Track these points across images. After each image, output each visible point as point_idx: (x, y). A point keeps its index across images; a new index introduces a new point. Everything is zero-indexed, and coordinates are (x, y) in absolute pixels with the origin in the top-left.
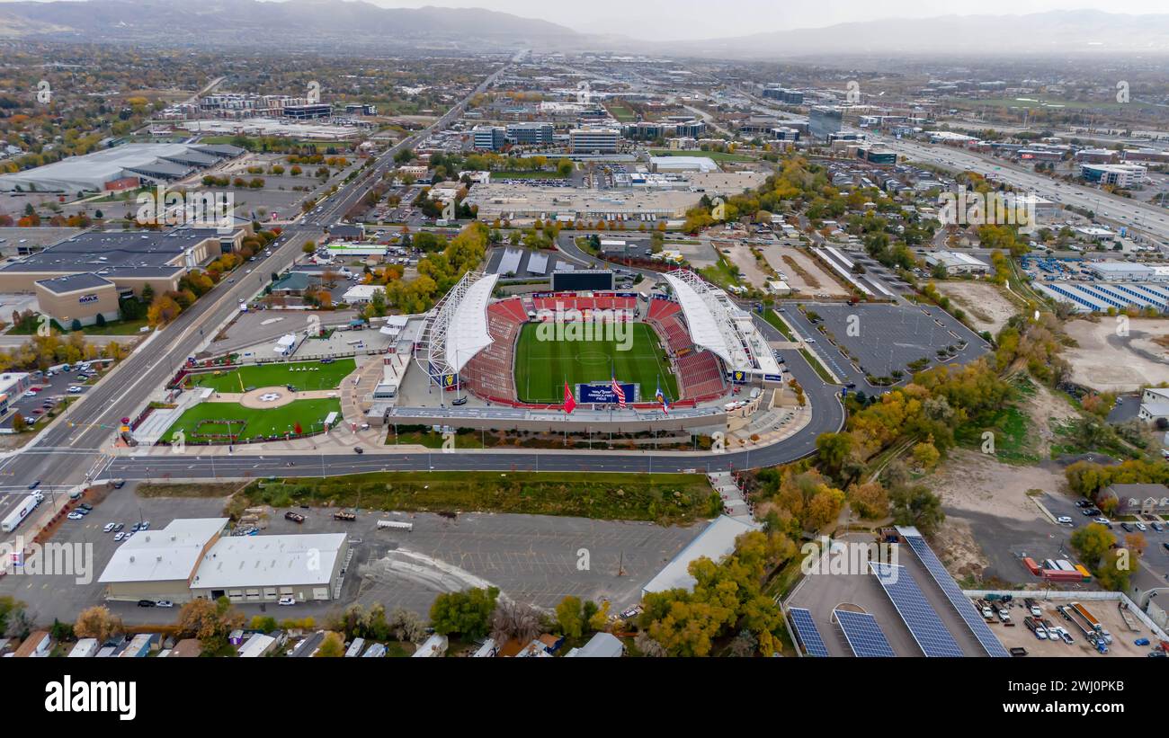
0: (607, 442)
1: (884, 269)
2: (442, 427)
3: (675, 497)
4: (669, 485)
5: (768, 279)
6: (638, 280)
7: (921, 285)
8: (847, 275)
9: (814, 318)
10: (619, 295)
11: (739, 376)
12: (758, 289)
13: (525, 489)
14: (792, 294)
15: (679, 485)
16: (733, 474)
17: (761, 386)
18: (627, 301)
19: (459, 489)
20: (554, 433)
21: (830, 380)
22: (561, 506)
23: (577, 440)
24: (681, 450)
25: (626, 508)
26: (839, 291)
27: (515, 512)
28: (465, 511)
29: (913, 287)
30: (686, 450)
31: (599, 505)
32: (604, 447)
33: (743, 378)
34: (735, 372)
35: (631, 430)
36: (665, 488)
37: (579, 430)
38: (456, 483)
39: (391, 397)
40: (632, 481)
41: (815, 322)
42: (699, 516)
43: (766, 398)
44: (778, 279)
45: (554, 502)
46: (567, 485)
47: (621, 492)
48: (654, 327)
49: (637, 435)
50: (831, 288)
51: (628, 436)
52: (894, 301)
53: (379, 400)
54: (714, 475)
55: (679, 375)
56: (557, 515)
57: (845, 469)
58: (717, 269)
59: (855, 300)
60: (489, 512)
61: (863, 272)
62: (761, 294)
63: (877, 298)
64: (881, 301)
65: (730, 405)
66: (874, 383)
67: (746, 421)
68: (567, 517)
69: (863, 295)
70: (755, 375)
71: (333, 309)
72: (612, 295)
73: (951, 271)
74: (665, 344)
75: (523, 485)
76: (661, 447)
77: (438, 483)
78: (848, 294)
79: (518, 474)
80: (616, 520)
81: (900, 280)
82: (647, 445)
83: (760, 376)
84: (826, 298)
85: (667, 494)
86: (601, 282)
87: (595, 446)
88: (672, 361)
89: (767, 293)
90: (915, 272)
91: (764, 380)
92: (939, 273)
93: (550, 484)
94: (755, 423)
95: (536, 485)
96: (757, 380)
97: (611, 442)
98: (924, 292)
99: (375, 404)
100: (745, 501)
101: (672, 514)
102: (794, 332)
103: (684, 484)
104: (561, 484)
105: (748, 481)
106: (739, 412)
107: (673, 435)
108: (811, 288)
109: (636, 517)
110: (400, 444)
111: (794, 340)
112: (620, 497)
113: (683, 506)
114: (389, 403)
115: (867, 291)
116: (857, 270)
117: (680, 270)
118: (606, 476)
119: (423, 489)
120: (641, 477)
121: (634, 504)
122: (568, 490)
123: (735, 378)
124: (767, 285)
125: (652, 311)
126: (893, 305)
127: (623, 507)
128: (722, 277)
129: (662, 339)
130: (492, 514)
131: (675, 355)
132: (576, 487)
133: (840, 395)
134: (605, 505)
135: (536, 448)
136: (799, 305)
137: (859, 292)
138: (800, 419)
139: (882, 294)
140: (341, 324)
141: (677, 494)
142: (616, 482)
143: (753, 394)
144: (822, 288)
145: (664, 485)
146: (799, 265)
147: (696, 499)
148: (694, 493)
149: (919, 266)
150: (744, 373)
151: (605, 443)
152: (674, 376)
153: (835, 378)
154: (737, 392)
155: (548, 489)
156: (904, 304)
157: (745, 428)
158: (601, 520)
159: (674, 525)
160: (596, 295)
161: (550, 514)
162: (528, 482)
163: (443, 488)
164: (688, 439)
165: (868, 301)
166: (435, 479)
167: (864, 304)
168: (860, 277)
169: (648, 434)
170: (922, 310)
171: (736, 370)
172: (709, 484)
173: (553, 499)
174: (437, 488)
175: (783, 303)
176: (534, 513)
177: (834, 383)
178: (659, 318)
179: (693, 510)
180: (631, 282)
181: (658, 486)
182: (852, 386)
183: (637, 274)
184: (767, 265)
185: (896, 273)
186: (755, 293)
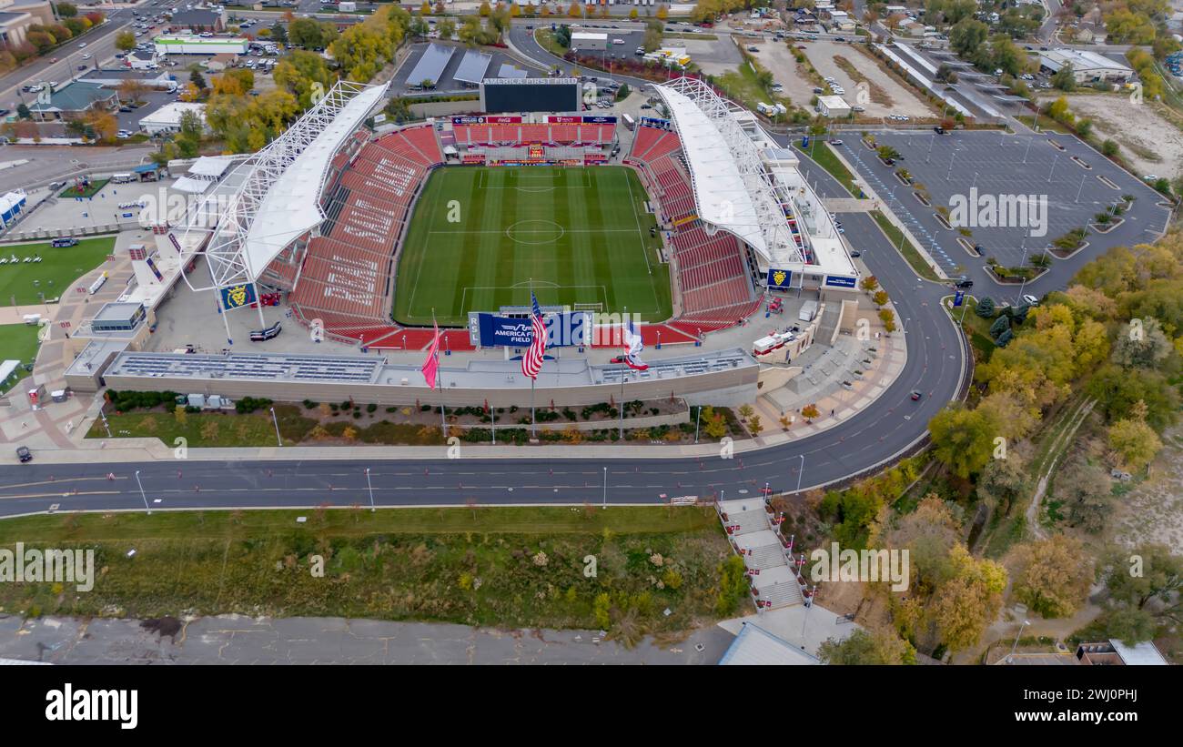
0: (527, 427)
1: (980, 75)
2: (206, 397)
3: (653, 567)
4: (642, 536)
5: (816, 92)
6: (623, 94)
7: (1041, 101)
8: (927, 83)
9: (889, 158)
10: (588, 120)
11: (779, 278)
12: (801, 109)
13: (343, 554)
14: (852, 117)
15: (662, 535)
16: (771, 508)
17: (818, 295)
18: (600, 129)
19: (201, 557)
20: (426, 408)
21: (929, 272)
22: (410, 598)
23: (470, 424)
24: (670, 442)
25: (547, 599)
26: (921, 111)
27: (310, 613)
28: (203, 614)
29: (1030, 105)
30: (678, 442)
31: (493, 590)
32: (520, 438)
33: (786, 282)
34: (772, 272)
35: (575, 403)
36: (632, 544)
37: (474, 403)
38: (198, 542)
39: (126, 328)
40: (564, 528)
41: (890, 163)
42: (701, 612)
43: (828, 320)
44: (829, 91)
45: (398, 587)
46: (430, 544)
47: (541, 558)
48: (641, 174)
49: (587, 413)
50: (909, 107)
51: (569, 415)
52: (1003, 127)
53: (101, 336)
54: (730, 508)
55: (674, 264)
56: (402, 618)
57: (989, 487)
58: (740, 76)
59: (948, 126)
60: (255, 616)
61: (954, 81)
62: (806, 117)
63: (980, 121)
64: (985, 126)
65: (764, 343)
66: (1002, 277)
67: (793, 371)
68: (423, 625)
69: (959, 117)
70: (807, 277)
71: (119, 143)
72: (577, 120)
73: (1079, 78)
74: (655, 204)
75: (337, 545)
76: (631, 437)
77: (157, 542)
78: (934, 116)
79: (331, 515)
80: (526, 630)
81: (1008, 93)
82: (605, 431)
83: (816, 278)
84: (903, 122)
85: (636, 558)
86: (561, 98)
87: (505, 437)
88: (664, 235)
89: (814, 115)
90: (1026, 80)
91: (824, 285)
92: (1063, 82)
93: (396, 541)
94: (807, 375)
95: (364, 544)
96: (812, 284)
97: (535, 427)
98: (1048, 112)
99: (92, 343)
100: (794, 570)
101: (643, 613)
102: (859, 181)
103: (673, 533)
104: (419, 538)
105: (801, 520)
106: (779, 355)
107: (656, 412)
108: (879, 106)
109: (568, 620)
110: (117, 435)
111: (861, 196)
112: (539, 569)
113: (668, 590)
114: (119, 341)
115: (966, 112)
116: (944, 76)
117: (683, 78)
118: (516, 515)
119: (123, 559)
120: (583, 517)
121: (565, 589)
122: (431, 556)
123: (772, 281)
124: (815, 103)
125: (639, 147)
126: (1004, 133)
127: (542, 595)
128: (748, 89)
129: (652, 195)
130: (261, 618)
131: (669, 226)
132: (451, 545)
133: (951, 304)
134: (505, 593)
135: (388, 442)
136: (865, 134)
137: (951, 112)
138: (887, 360)
139: (984, 114)
140: (121, 170)
141: (657, 559)
142: (535, 530)
143: (804, 315)
144: (895, 106)
145: (632, 536)
146: (858, 70)
147: (695, 570)
148: (690, 558)
149: (1030, 70)
150: (788, 273)
151: (524, 430)
152: (666, 267)
153: (938, 270)
154: (776, 308)
155: (390, 554)
156: (1020, 131)
157: (791, 385)
158: (493, 632)
159: (648, 639)
160: (552, 120)
161: (386, 617)
162: (350, 536)
163: (169, 557)
164: (684, 417)
165: (966, 126)
166: (156, 532)
167: (959, 132)
168: (950, 89)
169: (606, 409)
170: (1047, 139)
171: (775, 267)
172: (721, 529)
173: (398, 577)
174: (152, 557)
175: (841, 130)
176: (353, 616)
177: (936, 278)
178: (648, 158)
179: (688, 599)
180: (611, 98)
181: (620, 539)
182: (967, 285)
183: (621, 85)
184: (812, 71)
185: (998, 82)
186: (797, 116)
